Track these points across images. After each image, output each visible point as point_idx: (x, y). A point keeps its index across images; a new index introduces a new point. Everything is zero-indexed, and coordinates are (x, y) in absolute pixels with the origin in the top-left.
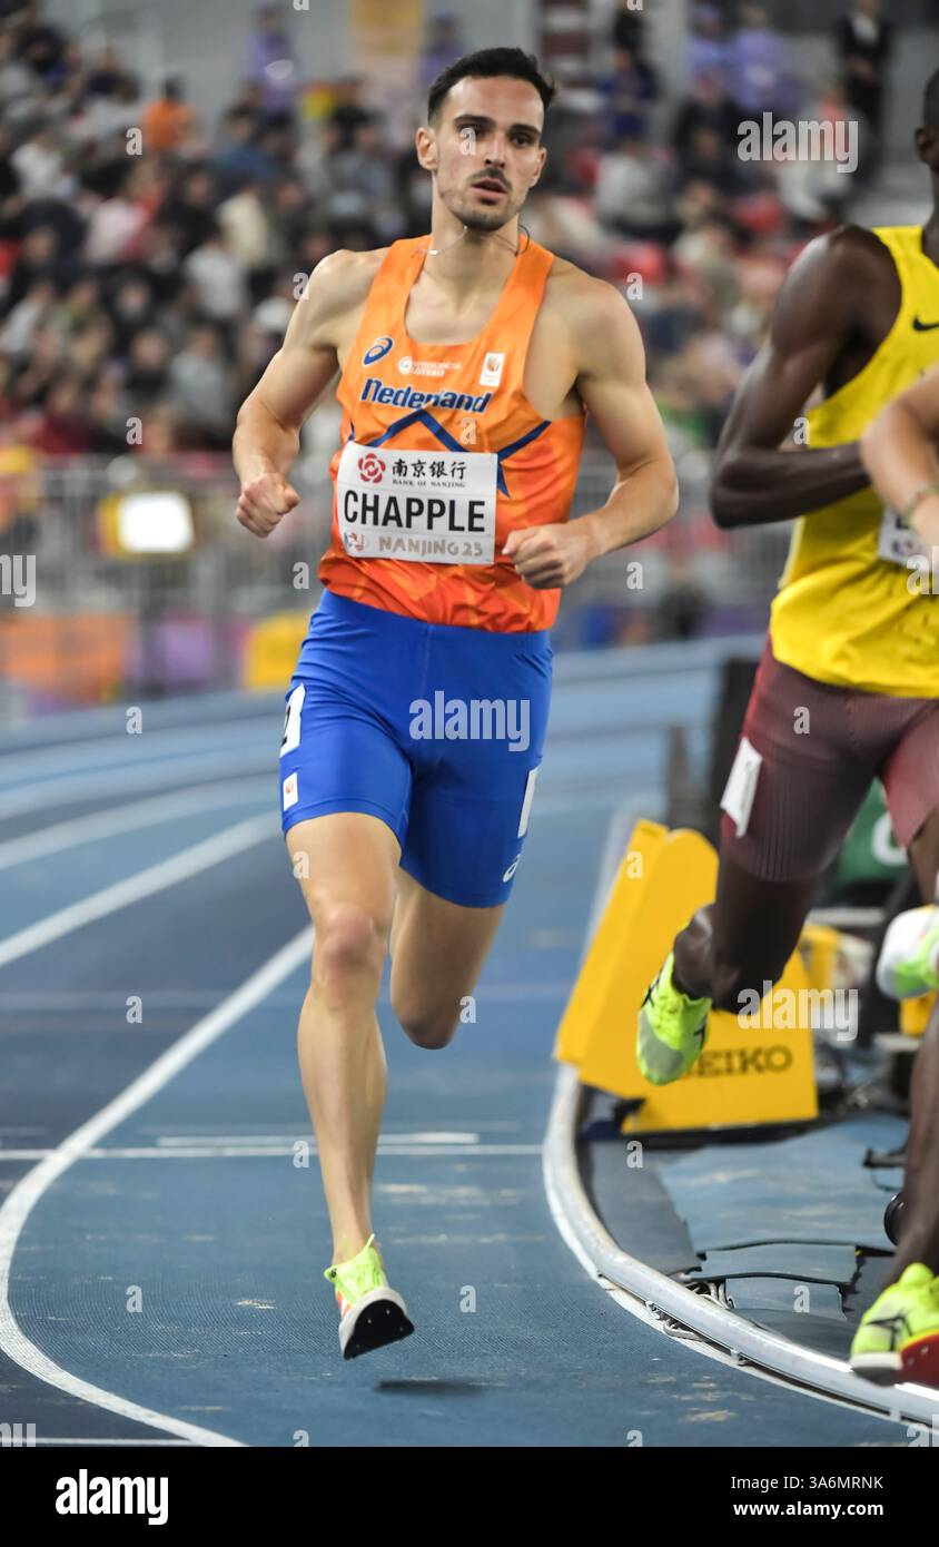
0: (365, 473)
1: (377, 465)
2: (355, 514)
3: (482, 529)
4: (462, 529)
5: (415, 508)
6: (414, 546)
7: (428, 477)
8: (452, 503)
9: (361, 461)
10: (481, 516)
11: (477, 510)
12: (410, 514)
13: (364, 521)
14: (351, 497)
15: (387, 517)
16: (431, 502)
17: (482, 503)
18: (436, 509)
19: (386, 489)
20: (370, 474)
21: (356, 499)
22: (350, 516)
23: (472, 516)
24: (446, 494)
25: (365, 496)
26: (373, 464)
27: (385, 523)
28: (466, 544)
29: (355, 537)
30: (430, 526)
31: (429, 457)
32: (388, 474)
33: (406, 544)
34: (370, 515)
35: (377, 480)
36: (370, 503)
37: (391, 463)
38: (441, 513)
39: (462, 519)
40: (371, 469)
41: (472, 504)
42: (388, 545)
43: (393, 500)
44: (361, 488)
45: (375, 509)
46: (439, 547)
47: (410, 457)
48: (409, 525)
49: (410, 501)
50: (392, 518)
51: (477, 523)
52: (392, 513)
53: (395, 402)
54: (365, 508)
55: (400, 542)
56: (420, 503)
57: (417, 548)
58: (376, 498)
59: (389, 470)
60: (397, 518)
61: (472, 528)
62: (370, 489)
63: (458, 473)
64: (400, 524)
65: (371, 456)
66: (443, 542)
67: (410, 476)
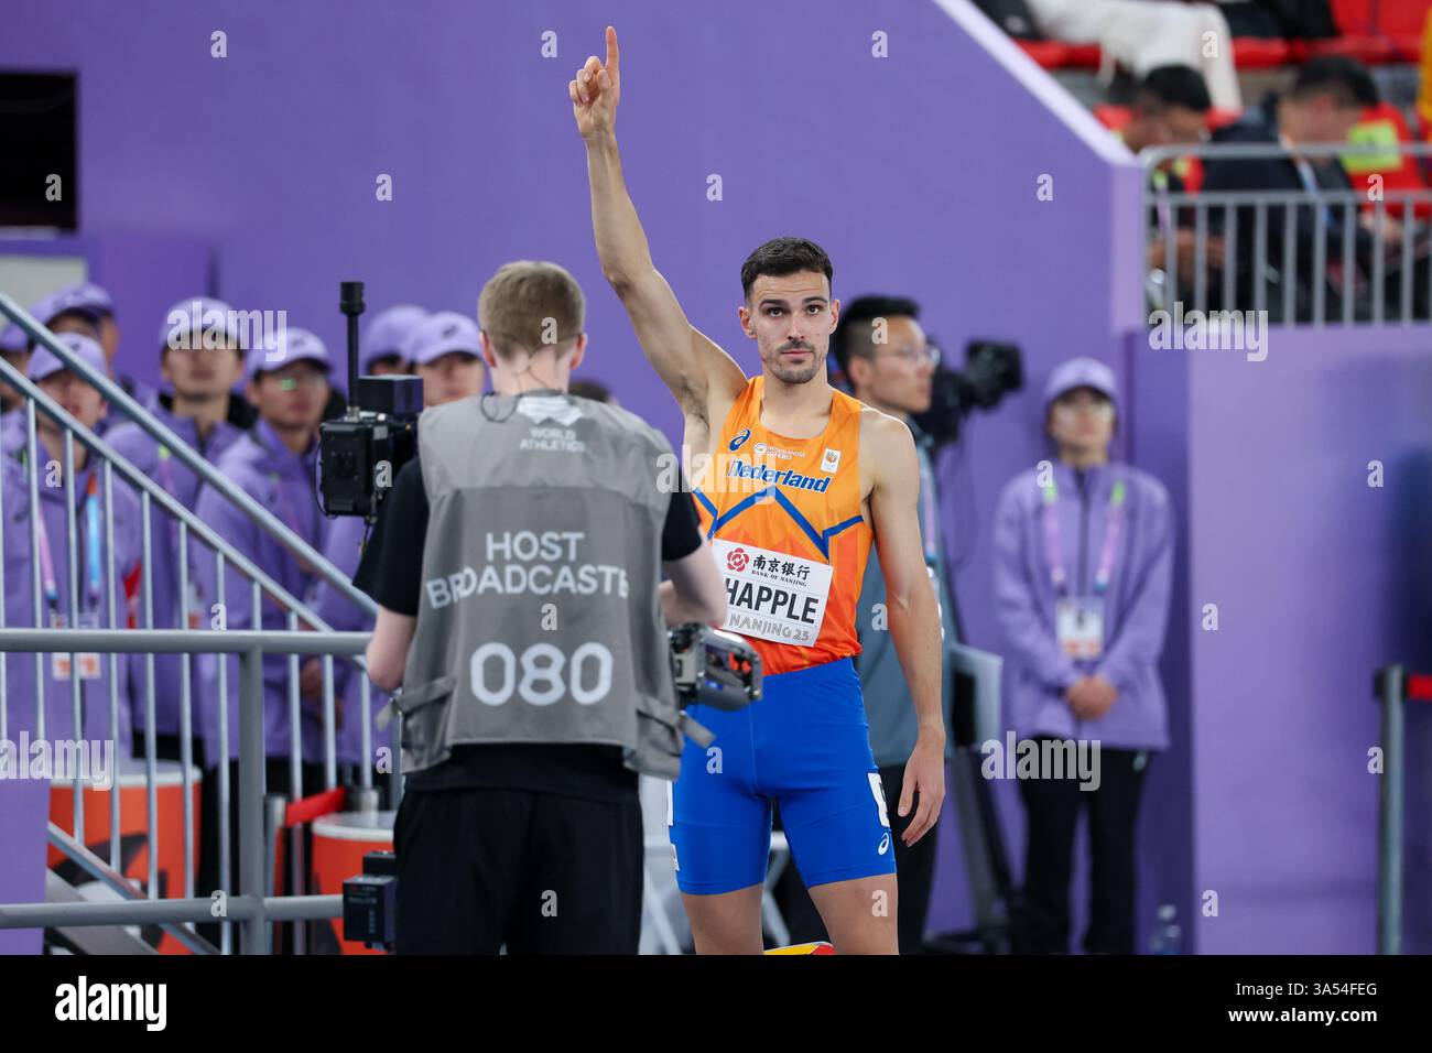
0: (732, 563)
1: (743, 557)
3: (812, 621)
4: (797, 618)
5: (765, 594)
6: (757, 625)
7: (780, 573)
8: (794, 596)
9: (731, 553)
10: (813, 611)
11: (812, 605)
12: (760, 599)
15: (742, 599)
16: (778, 592)
17: (816, 601)
18: (780, 599)
19: (747, 576)
20: (735, 564)
23: (807, 609)
24: (790, 589)
26: (739, 557)
27: (738, 604)
28: (797, 630)
30: (773, 612)
31: (784, 558)
32: (750, 566)
33: (752, 621)
35: (741, 569)
36: (731, 586)
37: (753, 558)
38: (784, 603)
39: (798, 610)
40: (737, 560)
41: (809, 600)
42: (737, 622)
43: (749, 586)
44: (727, 573)
45: (733, 592)
46: (777, 630)
47: (769, 555)
48: (757, 608)
49: (762, 589)
50: (745, 600)
51: (810, 615)
52: (746, 596)
55: (747, 620)
56: (769, 591)
57: (759, 627)
58: (737, 583)
59: (751, 562)
60: (749, 601)
61: (805, 619)
62: (734, 575)
63: (802, 575)
64: (750, 607)
65: (740, 550)
66: (781, 625)
67: (766, 570)
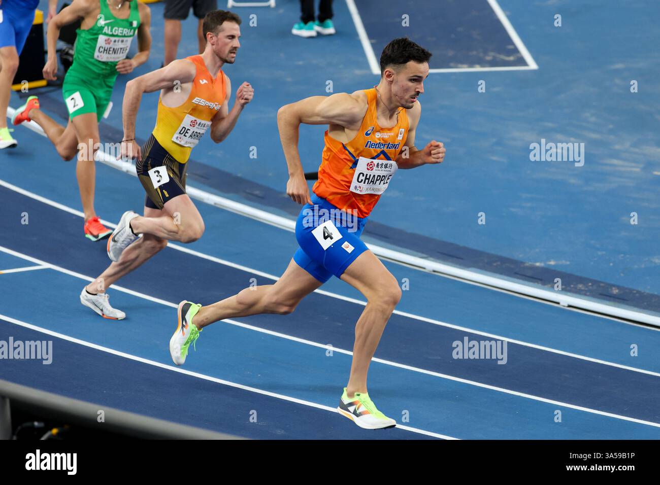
0: (369, 167)
2: (362, 180)
5: (378, 178)
7: (383, 169)
9: (368, 164)
12: (377, 180)
13: (364, 183)
14: (361, 175)
15: (371, 181)
20: (370, 168)
21: (363, 176)
22: (360, 180)
25: (367, 175)
26: (372, 164)
29: (360, 187)
31: (384, 162)
32: (375, 168)
34: (367, 181)
36: (368, 177)
37: (376, 164)
40: (371, 166)
43: (374, 176)
44: (366, 172)
45: (369, 179)
53: (376, 148)
54: (366, 178)
56: (380, 177)
58: (370, 175)
59: (375, 166)
60: (373, 182)
62: (369, 173)
63: (390, 167)
65: (372, 162)
67: (379, 168)
